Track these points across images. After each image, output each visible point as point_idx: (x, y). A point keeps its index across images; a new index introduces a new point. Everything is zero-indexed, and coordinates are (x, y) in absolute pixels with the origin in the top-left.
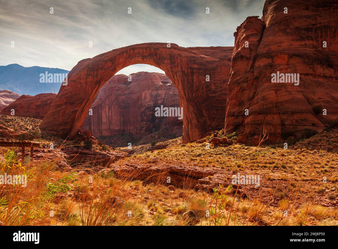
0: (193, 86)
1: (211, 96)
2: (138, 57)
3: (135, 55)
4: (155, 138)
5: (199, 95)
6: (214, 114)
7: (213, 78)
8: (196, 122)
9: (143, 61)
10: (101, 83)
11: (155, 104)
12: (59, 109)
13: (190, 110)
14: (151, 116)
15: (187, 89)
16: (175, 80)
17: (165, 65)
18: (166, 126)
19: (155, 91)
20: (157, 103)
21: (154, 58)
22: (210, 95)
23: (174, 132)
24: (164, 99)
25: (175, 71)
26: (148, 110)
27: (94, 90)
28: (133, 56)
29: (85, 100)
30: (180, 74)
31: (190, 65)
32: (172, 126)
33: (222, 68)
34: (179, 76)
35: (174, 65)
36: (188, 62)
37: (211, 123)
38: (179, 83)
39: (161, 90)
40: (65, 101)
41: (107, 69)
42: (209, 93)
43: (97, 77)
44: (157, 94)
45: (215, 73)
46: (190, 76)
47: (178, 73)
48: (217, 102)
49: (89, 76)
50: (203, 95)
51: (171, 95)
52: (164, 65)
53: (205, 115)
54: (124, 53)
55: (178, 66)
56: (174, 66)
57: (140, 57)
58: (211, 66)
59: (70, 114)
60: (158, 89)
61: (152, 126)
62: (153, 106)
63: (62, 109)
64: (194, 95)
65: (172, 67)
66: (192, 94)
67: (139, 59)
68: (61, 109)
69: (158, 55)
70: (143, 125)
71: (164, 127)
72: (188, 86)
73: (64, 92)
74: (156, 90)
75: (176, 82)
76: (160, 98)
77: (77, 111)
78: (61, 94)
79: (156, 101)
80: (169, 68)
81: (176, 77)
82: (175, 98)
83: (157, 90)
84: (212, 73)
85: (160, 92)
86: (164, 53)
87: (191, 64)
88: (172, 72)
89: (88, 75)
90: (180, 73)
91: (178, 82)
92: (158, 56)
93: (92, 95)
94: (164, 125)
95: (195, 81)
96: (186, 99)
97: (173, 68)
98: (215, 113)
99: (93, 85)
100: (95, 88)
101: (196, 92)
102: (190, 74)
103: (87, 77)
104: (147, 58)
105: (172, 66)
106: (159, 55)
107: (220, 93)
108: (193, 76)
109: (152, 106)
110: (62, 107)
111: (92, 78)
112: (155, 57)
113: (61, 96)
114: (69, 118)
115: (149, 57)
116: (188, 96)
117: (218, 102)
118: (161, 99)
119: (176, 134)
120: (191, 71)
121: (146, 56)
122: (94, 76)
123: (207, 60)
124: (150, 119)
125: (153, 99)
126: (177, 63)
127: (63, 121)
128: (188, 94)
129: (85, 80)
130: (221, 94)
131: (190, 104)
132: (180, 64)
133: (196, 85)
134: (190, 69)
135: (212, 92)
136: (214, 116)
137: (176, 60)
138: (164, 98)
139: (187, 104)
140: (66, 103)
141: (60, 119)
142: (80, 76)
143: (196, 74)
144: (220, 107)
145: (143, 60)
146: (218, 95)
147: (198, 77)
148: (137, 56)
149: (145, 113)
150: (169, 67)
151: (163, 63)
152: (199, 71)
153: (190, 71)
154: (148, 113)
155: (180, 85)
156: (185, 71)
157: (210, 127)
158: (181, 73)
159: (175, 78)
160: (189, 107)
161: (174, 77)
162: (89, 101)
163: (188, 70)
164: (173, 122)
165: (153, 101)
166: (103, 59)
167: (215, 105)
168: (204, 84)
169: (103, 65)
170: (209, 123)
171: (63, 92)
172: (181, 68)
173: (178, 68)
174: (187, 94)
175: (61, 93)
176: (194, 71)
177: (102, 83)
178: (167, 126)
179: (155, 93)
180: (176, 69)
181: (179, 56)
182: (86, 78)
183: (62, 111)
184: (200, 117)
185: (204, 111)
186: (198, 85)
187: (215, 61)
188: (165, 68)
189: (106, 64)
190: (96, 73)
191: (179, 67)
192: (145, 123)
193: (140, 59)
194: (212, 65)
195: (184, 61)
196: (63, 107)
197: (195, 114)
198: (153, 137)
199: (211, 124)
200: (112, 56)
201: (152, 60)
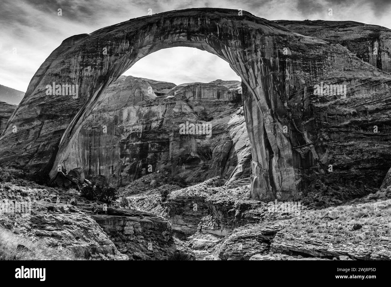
0: (284, 87)
1: (317, 107)
2: (180, 33)
3: (173, 30)
4: (151, 184)
5: (296, 104)
6: (325, 140)
7: (319, 74)
8: (291, 153)
9: (189, 41)
10: (108, 79)
11: (146, 129)
12: (27, 127)
13: (279, 131)
14: (138, 149)
15: (273, 92)
16: (248, 77)
17: (231, 49)
18: (166, 164)
19: (147, 108)
20: (151, 126)
21: (210, 36)
22: (316, 106)
23: (182, 175)
24: (163, 121)
25: (250, 60)
26: (135, 139)
27: (95, 92)
28: (169, 31)
29: (78, 110)
30: (261, 66)
31: (279, 50)
32: (178, 164)
33: (335, 58)
34: (258, 70)
35: (249, 49)
36: (274, 44)
37: (319, 156)
38: (256, 82)
39: (157, 105)
40: (39, 112)
41: (121, 54)
42: (314, 101)
43: (102, 69)
44: (150, 112)
45: (322, 65)
46: (279, 70)
47: (255, 64)
48: (328, 117)
49: (87, 65)
50: (304, 105)
51: (177, 113)
52: (229, 49)
53: (308, 141)
54: (154, 25)
55: (256, 51)
56: (248, 51)
57: (182, 34)
58: (315, 53)
59: (50, 136)
60: (152, 104)
61: (140, 164)
62: (143, 132)
63: (33, 128)
64: (286, 104)
65: (244, 54)
66: (283, 103)
67: (181, 37)
68: (31, 127)
69: (217, 31)
70: (124, 163)
71: (163, 166)
72: (274, 88)
73: (36, 96)
74: (147, 106)
75: (250, 81)
76: (154, 119)
77: (63, 130)
78: (31, 99)
79: (148, 123)
80: (239, 56)
81: (251, 70)
82: (182, 119)
83: (150, 106)
84: (318, 65)
85: (154, 109)
86: (230, 27)
87: (280, 48)
88: (245, 61)
89: (84, 64)
90: (259, 63)
91: (256, 81)
92: (218, 33)
93: (91, 102)
94: (163, 163)
95: (287, 79)
96: (272, 111)
97: (247, 53)
98: (326, 137)
99: (94, 82)
100: (96, 89)
101: (290, 99)
102: (279, 66)
103: (82, 67)
104: (197, 35)
105: (246, 50)
106: (219, 31)
107: (333, 102)
108: (284, 70)
109: (141, 131)
110: (32, 123)
111: (91, 71)
112: (212, 34)
113: (31, 103)
114: (48, 144)
115: (200, 34)
116: (276, 107)
117: (331, 118)
118: (157, 120)
119: (186, 178)
120: (280, 61)
121: (194, 32)
122: (96, 66)
123: (308, 42)
124: (137, 152)
125: (143, 120)
126: (255, 46)
127: (36, 149)
128: (275, 103)
129: (78, 74)
130: (335, 104)
131: (279, 121)
132: (261, 48)
133: (289, 86)
134: (279, 55)
135: (318, 100)
136: (324, 143)
137: (253, 39)
138: (163, 119)
139: (272, 121)
140: (40, 117)
141: (30, 146)
142: (69, 67)
143: (289, 66)
144: (333, 127)
145: (189, 38)
146: (329, 106)
147: (294, 73)
148: (178, 31)
149: (128, 143)
150: (239, 52)
151: (228, 46)
152: (294, 62)
153: (278, 61)
154: (134, 144)
155: (259, 87)
156: (269, 60)
157: (318, 164)
158: (263, 63)
159: (250, 73)
160: (276, 128)
161: (247, 71)
162: (84, 113)
163: (275, 58)
164: (179, 159)
165: (143, 124)
166: (113, 35)
167: (325, 123)
168: (304, 84)
169: (114, 46)
170: (315, 156)
171: (35, 94)
172: (263, 55)
173: (256, 55)
174: (272, 102)
175: (30, 98)
176: (287, 60)
177: (110, 80)
178: (168, 164)
179: (147, 111)
180: (252, 57)
181: (257, 32)
182: (81, 70)
183: (32, 132)
184: (299, 145)
185: (306, 134)
186: (293, 87)
187: (321, 45)
188: (230, 53)
189: (119, 45)
190: (99, 61)
191: (259, 53)
192: (128, 159)
193: (183, 38)
194: (316, 51)
195: (267, 43)
196: (35, 123)
197: (289, 139)
198: (146, 183)
199: (319, 159)
200: (131, 30)
201: (207, 39)
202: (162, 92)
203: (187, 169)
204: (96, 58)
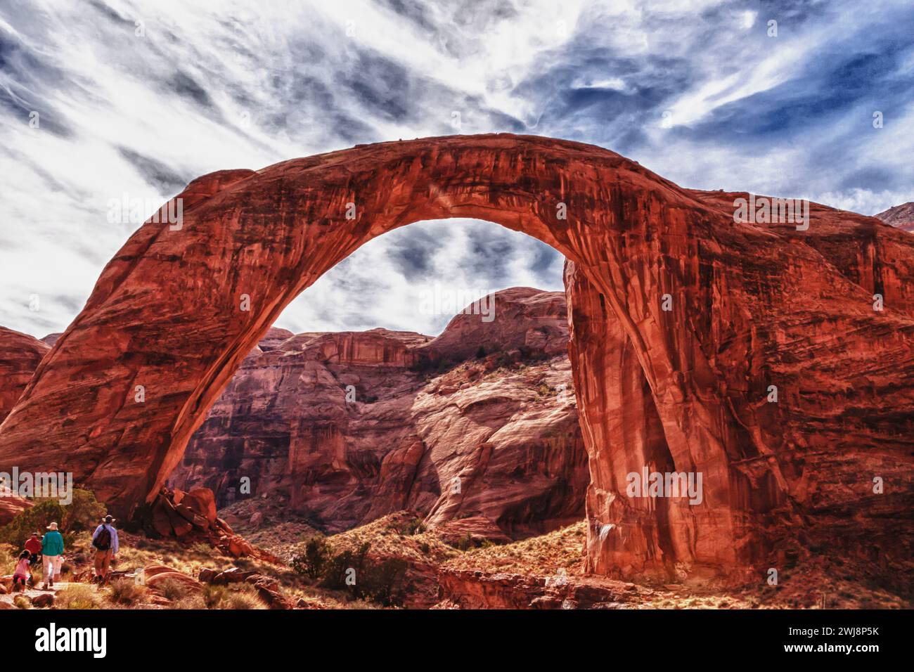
0: (709, 323)
1: (779, 373)
2: (474, 184)
3: (460, 176)
4: (252, 519)
5: (734, 363)
6: (799, 448)
7: (775, 300)
8: (726, 476)
9: (492, 206)
10: (299, 278)
11: (240, 411)
12: (91, 381)
13: (698, 424)
14: (222, 449)
15: (686, 334)
16: (627, 297)
17: (590, 229)
18: (278, 482)
19: (244, 371)
20: (250, 408)
21: (543, 199)
22: (776, 370)
24: (275, 398)
25: (635, 257)
26: (216, 430)
27: (266, 305)
28: (450, 179)
29: (224, 346)
30: (659, 273)
31: (699, 241)
32: (305, 483)
33: (802, 269)
34: (653, 282)
35: (633, 232)
36: (689, 227)
37: (788, 485)
38: (646, 309)
39: (265, 368)
40: (124, 346)
41: (335, 220)
42: (772, 359)
43: (287, 251)
44: (249, 380)
45: (779, 282)
46: (698, 284)
47: (646, 267)
48: (802, 398)
49: (251, 241)
50: (750, 366)
51: (307, 385)
52: (587, 230)
53: (763, 449)
54: (415, 161)
55: (649, 238)
56: (632, 237)
57: (478, 188)
58: (764, 254)
59: (151, 406)
60: (255, 365)
61: (225, 479)
62: (233, 417)
63: (108, 385)
64: (712, 362)
65: (623, 244)
66: (708, 358)
67: (475, 195)
68: (102, 382)
69: (560, 187)
70: (192, 476)
71: (272, 485)
72: (688, 324)
73: (119, 306)
74: (244, 369)
75: (632, 305)
76: (259, 393)
77: (187, 394)
78: (106, 313)
79: (245, 401)
80: (609, 246)
81: (635, 281)
82: (318, 397)
83: (249, 368)
84: (773, 280)
85: (259, 374)
86: (589, 182)
87: (701, 237)
88: (622, 259)
89: (246, 237)
90: (655, 266)
91: (645, 306)
92: (562, 192)
93: (253, 331)
94: (273, 480)
95: (715, 306)
96: (681, 377)
97: (628, 242)
98: (801, 442)
99: (266, 283)
100: (271, 298)
101: (721, 350)
102: (698, 276)
103: (239, 245)
104: (513, 193)
105: (625, 235)
106: (566, 188)
107: (807, 364)
108: (709, 286)
109: (230, 415)
110: (106, 372)
111: (261, 255)
112: (547, 193)
113: (106, 322)
114: (146, 426)
115: (521, 192)
116: (691, 367)
117: (807, 400)
118: (264, 396)
119: (321, 511)
120: (700, 265)
121: (505, 186)
122: (275, 245)
123: (747, 231)
124: (220, 456)
125: (234, 394)
126: (648, 227)
127: (114, 437)
128: (690, 358)
129: (228, 260)
130: (813, 368)
131: (698, 399)
132: (660, 233)
133: (720, 321)
134: (699, 253)
135: (780, 357)
136: (798, 455)
137: (643, 212)
138: (276, 395)
139: (680, 399)
140: (126, 358)
141: (99, 431)
142: (208, 241)
143: (720, 278)
144: (814, 419)
145: (494, 200)
146: (801, 371)
147: (729, 292)
148: (470, 180)
149: (201, 436)
150: (609, 238)
151: (584, 222)
152: (728, 269)
153: (697, 265)
154: (215, 439)
155: (651, 320)
156: (678, 261)
157: (788, 502)
158: (663, 267)
159: (633, 289)
160: (690, 414)
161: (626, 281)
162: (235, 356)
163: (690, 257)
164: (308, 472)
165: (234, 402)
166: (320, 175)
167: (796, 409)
168: (751, 320)
169: (318, 201)
170: (781, 484)
171: (117, 302)
172: (664, 248)
173: (650, 246)
174: (682, 356)
175: (102, 311)
176: (714, 265)
177: (303, 279)
178: (284, 482)
179: (243, 377)
180: (639, 251)
181: (652, 198)
182: (237, 251)
183: (107, 393)
184: (743, 457)
185: (757, 434)
186: (728, 324)
187: (772, 239)
188: (589, 239)
189: (330, 201)
190: (282, 234)
191: (656, 244)
192: (199, 468)
193: (480, 197)
194: (766, 250)
195: (674, 222)
196: (114, 373)
197: (720, 441)
198: (242, 518)
199: (789, 490)
200: (363, 169)
201: (536, 203)
202: (268, 346)
203: (323, 492)
204: (275, 224)
